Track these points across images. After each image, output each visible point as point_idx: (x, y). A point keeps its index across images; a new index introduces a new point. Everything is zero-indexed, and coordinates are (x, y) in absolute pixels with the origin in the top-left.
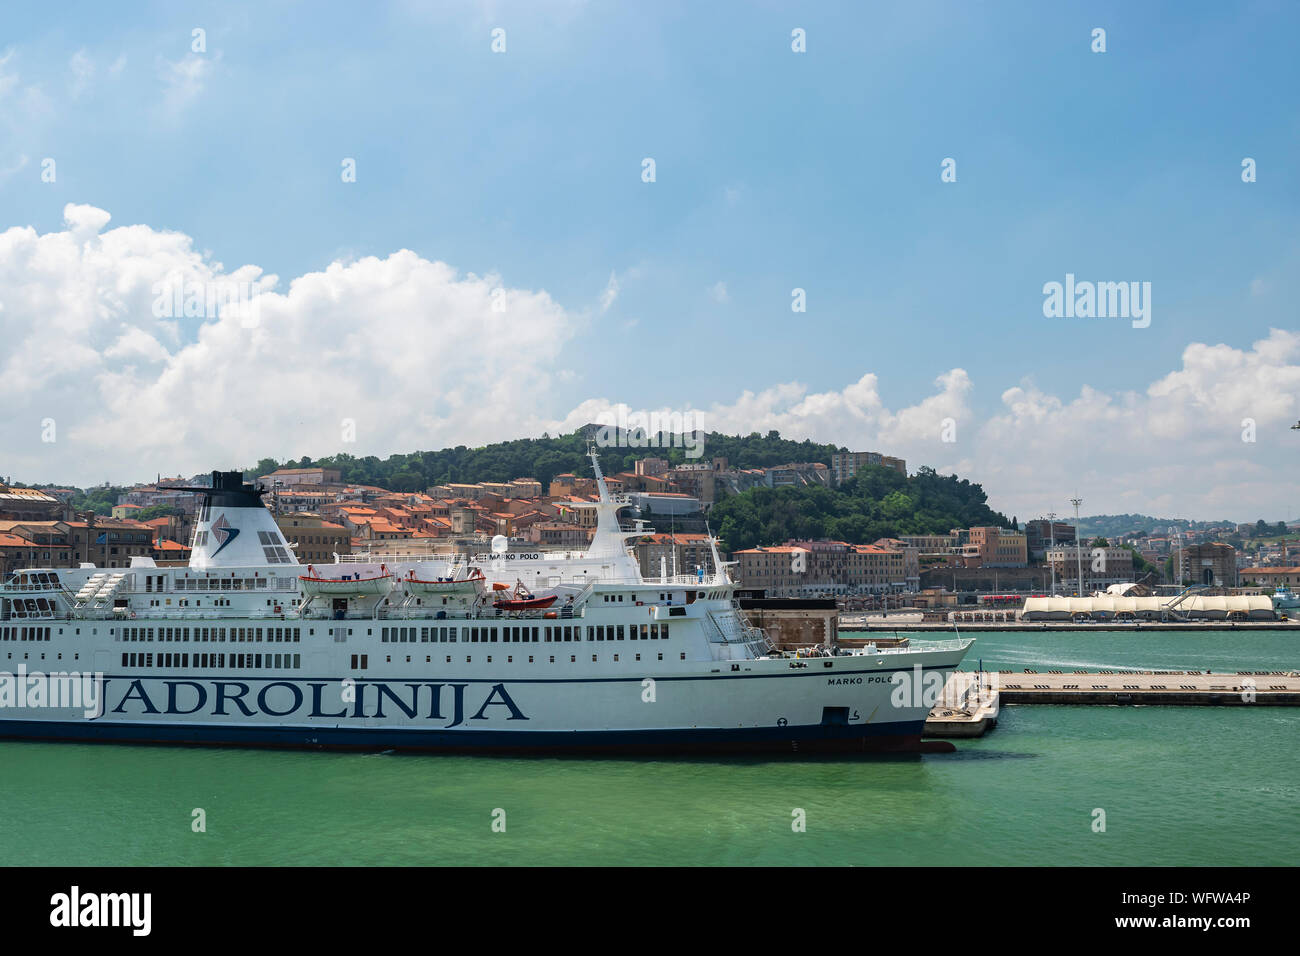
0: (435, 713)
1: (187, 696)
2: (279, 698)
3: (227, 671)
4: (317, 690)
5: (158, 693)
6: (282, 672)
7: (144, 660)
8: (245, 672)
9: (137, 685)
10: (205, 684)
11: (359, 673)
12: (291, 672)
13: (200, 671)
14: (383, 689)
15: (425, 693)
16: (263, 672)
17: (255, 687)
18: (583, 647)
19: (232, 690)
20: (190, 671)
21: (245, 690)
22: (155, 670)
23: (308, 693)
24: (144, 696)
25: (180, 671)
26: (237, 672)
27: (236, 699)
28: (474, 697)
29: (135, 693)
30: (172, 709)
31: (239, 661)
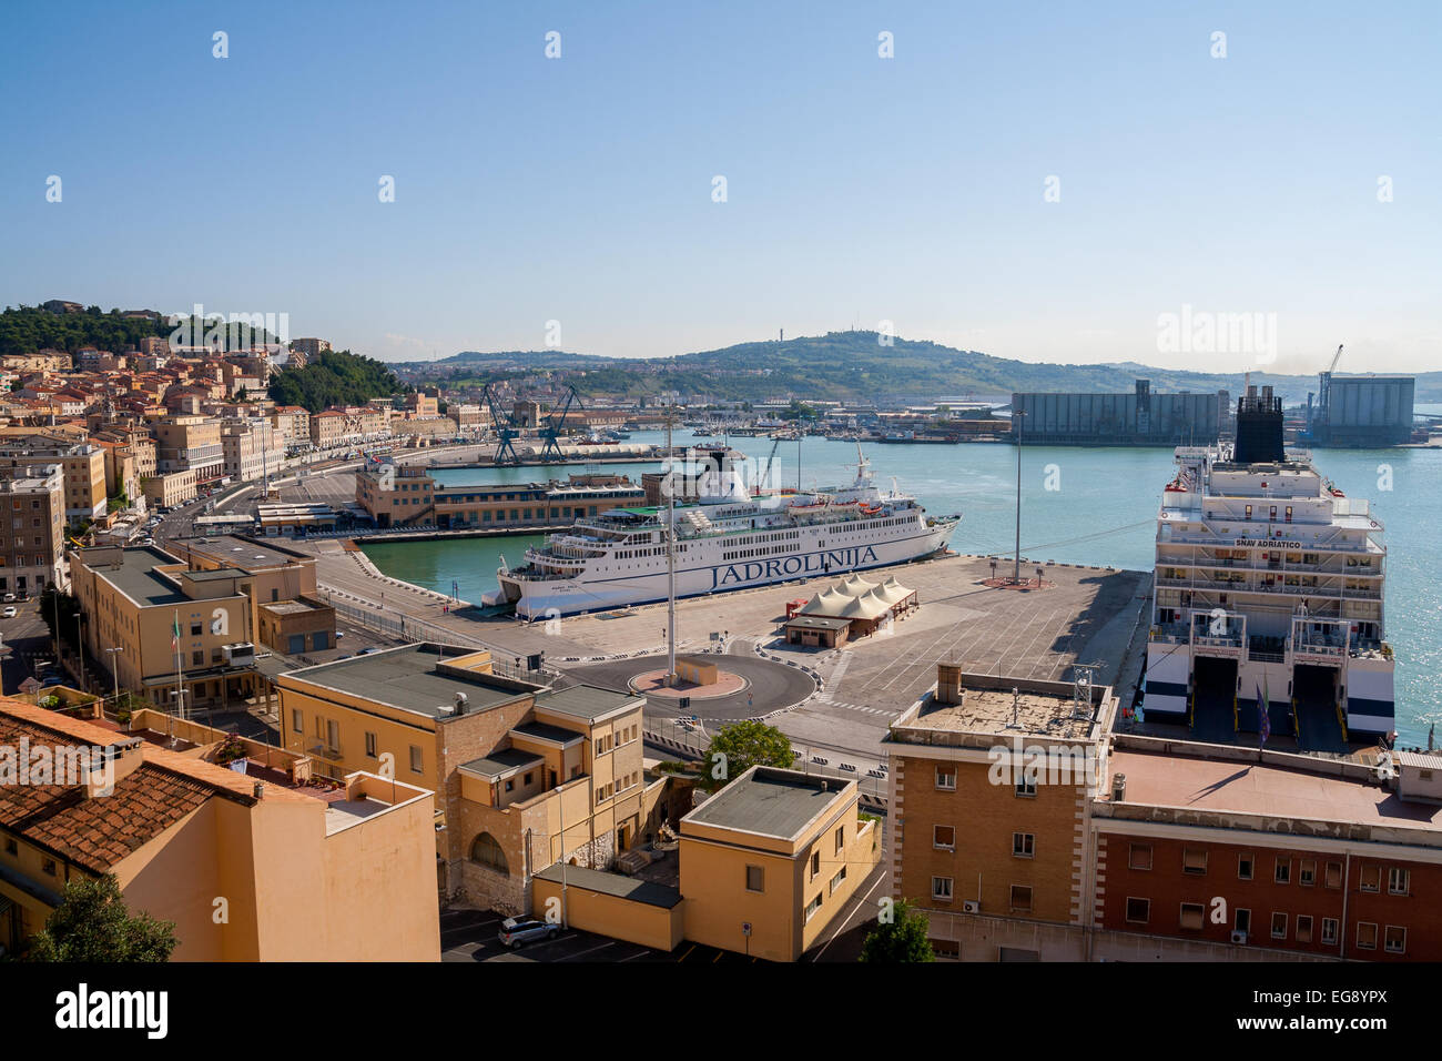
0: (849, 563)
1: (754, 570)
2: (793, 565)
3: (771, 556)
4: (807, 558)
5: (741, 571)
6: (790, 553)
7: (734, 555)
8: (779, 555)
9: (731, 568)
10: (763, 564)
11: (822, 549)
12: (797, 552)
13: (759, 557)
14: (831, 554)
15: (845, 553)
16: (786, 554)
17: (782, 561)
18: (894, 528)
19: (773, 565)
20: (755, 558)
21: (778, 563)
22: (739, 560)
23: (803, 560)
24: (735, 573)
25: (751, 558)
26: (774, 555)
27: (775, 568)
28: (862, 552)
29: (731, 572)
30: (748, 578)
31: (776, 550)
